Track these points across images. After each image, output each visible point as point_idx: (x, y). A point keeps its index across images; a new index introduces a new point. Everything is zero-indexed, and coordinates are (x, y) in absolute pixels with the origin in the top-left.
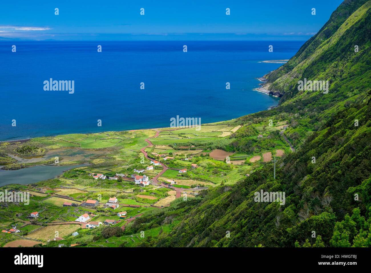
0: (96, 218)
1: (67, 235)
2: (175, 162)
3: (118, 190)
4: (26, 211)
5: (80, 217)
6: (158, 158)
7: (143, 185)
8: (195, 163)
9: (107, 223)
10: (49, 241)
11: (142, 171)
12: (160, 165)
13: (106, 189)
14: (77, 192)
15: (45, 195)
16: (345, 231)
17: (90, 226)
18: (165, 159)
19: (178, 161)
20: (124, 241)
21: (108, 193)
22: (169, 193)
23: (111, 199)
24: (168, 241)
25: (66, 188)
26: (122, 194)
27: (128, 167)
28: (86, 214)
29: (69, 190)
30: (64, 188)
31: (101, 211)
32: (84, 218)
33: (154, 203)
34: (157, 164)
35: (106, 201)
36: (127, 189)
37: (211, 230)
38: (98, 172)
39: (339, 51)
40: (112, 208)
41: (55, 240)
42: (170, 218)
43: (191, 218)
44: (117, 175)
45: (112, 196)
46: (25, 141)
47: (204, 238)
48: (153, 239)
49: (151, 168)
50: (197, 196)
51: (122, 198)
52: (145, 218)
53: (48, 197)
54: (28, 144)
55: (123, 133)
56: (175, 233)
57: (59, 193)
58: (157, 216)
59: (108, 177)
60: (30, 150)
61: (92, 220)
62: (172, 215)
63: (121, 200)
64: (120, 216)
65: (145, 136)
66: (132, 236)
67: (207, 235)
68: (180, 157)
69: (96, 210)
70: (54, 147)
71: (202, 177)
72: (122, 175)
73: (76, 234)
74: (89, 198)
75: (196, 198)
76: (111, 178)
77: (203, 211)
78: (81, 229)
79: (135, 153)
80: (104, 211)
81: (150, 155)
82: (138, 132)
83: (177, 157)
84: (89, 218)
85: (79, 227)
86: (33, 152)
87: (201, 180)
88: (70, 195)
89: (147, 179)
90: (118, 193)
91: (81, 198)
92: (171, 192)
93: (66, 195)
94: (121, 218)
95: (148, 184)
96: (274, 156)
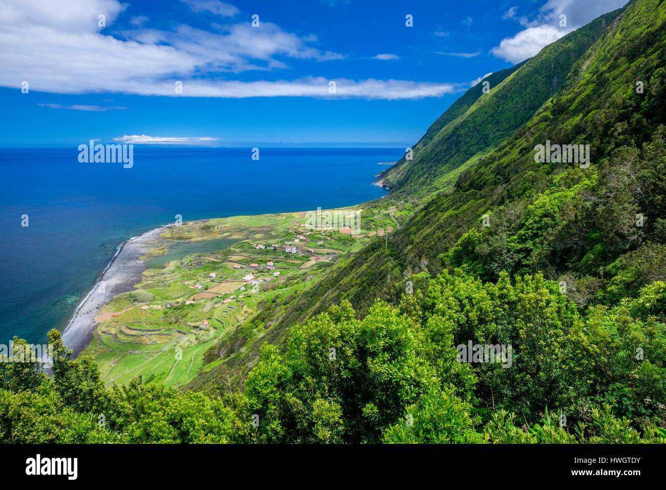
0: (258, 277)
1: (236, 289)
2: (315, 236)
3: (274, 257)
4: (207, 272)
5: (246, 276)
6: (303, 233)
7: (291, 253)
8: (329, 237)
9: (265, 280)
10: (223, 294)
11: (291, 243)
12: (304, 238)
13: (264, 256)
14: (244, 258)
15: (220, 261)
16: (437, 285)
17: (253, 283)
18: (308, 234)
19: (317, 235)
20: (278, 293)
21: (266, 258)
22: (310, 258)
23: (268, 264)
24: (309, 293)
25: (236, 255)
26: (277, 259)
27: (280, 240)
28: (251, 274)
29: (238, 257)
30: (234, 255)
31: (262, 272)
32: (249, 277)
33: (300, 266)
34: (302, 238)
35: (265, 264)
36: (280, 255)
37: (340, 285)
38: (259, 244)
39: (433, 156)
40: (269, 269)
41: (228, 293)
42: (311, 276)
43: (326, 276)
44: (273, 245)
45: (270, 261)
46: (206, 221)
47: (336, 290)
48: (299, 292)
49: (297, 241)
50: (331, 260)
51: (277, 262)
52: (293, 277)
53: (223, 262)
54: (208, 224)
55: (277, 215)
56: (315, 287)
57: (231, 259)
58: (301, 275)
59: (266, 247)
60: (209, 227)
61: (255, 279)
62: (312, 274)
63: (276, 263)
64: (275, 275)
65: (293, 217)
66: (284, 289)
67: (338, 288)
68: (319, 233)
69: (257, 271)
70: (227, 225)
71: (334, 247)
72: (277, 246)
73: (243, 288)
74: (252, 262)
75: (330, 262)
76: (269, 248)
77: (335, 271)
78: (247, 285)
79: (286, 230)
80: (263, 272)
81: (296, 231)
82: (288, 214)
83: (317, 232)
84: (252, 277)
85: (245, 283)
86: (211, 229)
87: (334, 249)
88: (239, 261)
89: (295, 248)
90: (273, 259)
91: (246, 262)
92: (312, 258)
93: (236, 260)
94: (276, 277)
95: (295, 252)
96: (386, 231)
